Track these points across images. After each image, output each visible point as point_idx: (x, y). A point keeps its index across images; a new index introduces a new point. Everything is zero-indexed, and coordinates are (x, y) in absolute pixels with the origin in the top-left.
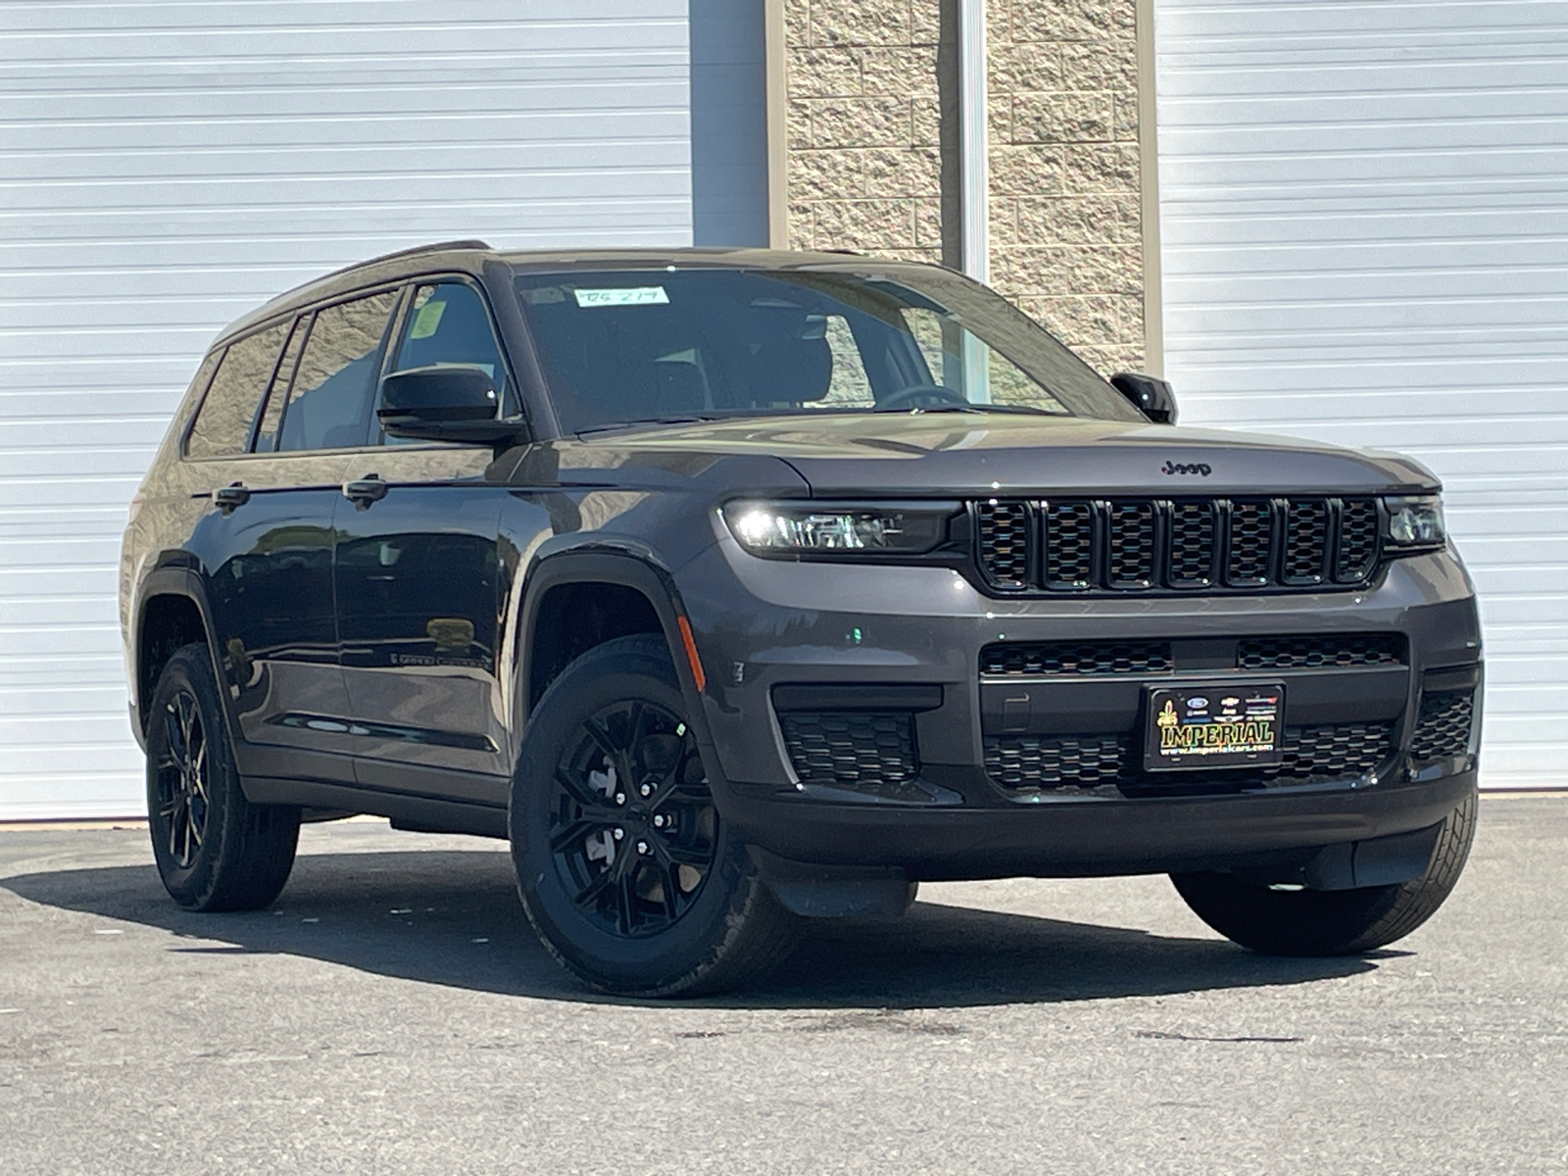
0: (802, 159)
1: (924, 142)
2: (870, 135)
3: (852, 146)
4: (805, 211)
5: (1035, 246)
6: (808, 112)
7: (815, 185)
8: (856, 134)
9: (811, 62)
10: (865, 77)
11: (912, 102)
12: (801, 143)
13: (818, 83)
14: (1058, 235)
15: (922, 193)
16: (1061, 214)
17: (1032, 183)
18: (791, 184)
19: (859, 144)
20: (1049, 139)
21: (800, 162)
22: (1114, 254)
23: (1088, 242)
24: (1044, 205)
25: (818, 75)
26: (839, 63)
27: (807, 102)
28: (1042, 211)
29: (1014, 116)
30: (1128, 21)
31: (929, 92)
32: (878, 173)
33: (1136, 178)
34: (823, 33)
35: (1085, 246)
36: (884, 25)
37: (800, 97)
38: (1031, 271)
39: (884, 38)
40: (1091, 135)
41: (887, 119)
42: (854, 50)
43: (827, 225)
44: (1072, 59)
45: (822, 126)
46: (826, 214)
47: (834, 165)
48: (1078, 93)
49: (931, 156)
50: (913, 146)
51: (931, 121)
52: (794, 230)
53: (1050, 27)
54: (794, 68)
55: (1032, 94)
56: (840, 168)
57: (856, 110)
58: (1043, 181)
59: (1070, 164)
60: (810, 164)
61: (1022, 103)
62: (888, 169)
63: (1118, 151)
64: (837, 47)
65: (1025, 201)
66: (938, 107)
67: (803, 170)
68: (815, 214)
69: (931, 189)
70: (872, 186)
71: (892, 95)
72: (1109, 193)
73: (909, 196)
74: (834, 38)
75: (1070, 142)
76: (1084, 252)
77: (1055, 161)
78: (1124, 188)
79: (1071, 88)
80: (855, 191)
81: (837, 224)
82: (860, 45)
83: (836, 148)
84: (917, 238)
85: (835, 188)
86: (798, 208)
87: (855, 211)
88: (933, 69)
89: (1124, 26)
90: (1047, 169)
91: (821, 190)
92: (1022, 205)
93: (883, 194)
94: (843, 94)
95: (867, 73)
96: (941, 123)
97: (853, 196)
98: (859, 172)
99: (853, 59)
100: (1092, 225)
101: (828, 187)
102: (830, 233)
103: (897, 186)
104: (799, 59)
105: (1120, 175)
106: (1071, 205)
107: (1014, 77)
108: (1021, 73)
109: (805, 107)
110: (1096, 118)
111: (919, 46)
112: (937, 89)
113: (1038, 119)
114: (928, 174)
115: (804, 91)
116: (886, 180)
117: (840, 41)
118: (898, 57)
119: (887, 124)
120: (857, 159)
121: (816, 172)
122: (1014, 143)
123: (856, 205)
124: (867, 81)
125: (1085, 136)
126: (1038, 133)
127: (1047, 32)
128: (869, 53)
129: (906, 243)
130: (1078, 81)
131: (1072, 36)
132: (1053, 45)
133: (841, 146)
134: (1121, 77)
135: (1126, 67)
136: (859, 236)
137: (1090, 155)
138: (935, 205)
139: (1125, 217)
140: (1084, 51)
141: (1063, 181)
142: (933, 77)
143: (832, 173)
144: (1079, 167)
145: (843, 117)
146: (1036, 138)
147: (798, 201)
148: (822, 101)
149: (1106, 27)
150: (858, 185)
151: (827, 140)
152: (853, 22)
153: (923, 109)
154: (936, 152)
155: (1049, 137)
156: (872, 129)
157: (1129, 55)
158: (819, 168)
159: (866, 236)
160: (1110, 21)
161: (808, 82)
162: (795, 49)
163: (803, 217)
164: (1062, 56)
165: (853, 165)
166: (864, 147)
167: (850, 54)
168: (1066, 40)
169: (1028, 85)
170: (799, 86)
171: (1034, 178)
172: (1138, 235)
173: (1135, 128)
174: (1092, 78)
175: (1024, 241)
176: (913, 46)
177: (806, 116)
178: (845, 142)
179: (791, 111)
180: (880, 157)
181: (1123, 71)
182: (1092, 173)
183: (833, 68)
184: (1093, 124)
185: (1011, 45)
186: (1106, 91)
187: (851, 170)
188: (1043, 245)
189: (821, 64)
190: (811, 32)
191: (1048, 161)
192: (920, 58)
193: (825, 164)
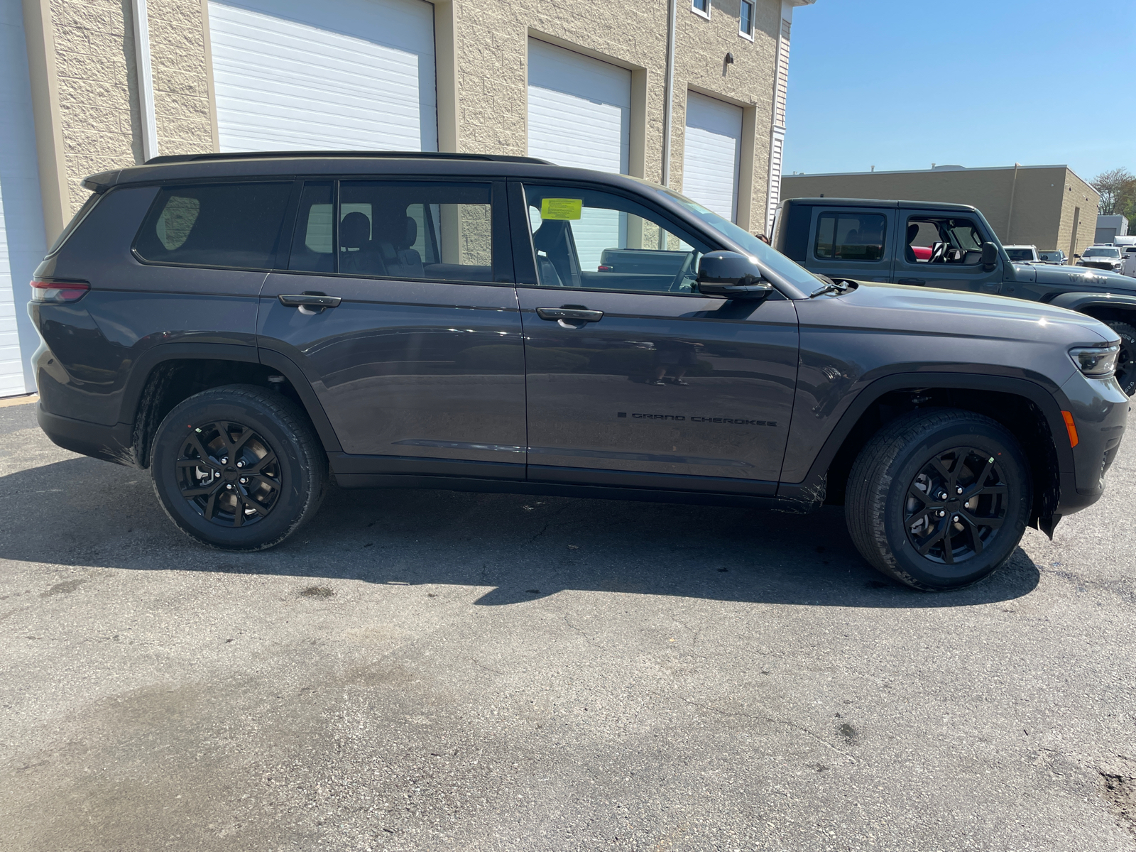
0: (64, 82)
1: (121, 83)
2: (96, 75)
3: (88, 79)
4: (68, 108)
5: (172, 139)
6: (66, 58)
7: (72, 95)
8: (89, 73)
9: (65, 33)
10: (92, 46)
11: (114, 62)
12: (63, 73)
13: (69, 44)
14: (180, 136)
15: (121, 107)
16: (180, 126)
17: (168, 110)
18: (61, 94)
19: (91, 79)
20: (173, 91)
21: (63, 84)
22: (202, 147)
23: (192, 140)
24: (173, 121)
25: (69, 40)
26: (79, 36)
27: (64, 53)
28: (172, 124)
29: (158, 77)
30: (201, 43)
31: (121, 59)
32: (101, 95)
33: (208, 114)
34: (71, 19)
35: (191, 142)
36: (98, 21)
37: (61, 50)
38: (170, 150)
39: (99, 28)
40: (190, 92)
41: (102, 68)
42: (85, 31)
43: (80, 117)
44: (181, 56)
45: (73, 67)
46: (78, 111)
47: (80, 87)
48: (183, 71)
49: (124, 90)
50: (116, 84)
51: (123, 73)
52: (63, 118)
53: (171, 39)
54: (57, 34)
55: (165, 69)
56: (84, 89)
57: (89, 61)
58: (172, 110)
59: (182, 104)
60: (68, 85)
61: (162, 72)
62: (105, 93)
63: (201, 101)
64: (77, 27)
65: (166, 118)
66: (125, 67)
67: (65, 88)
68: (73, 110)
69: (124, 106)
70: (99, 100)
71: (104, 57)
72: (199, 120)
73: (116, 108)
74: (76, 23)
75: (182, 94)
76: (191, 145)
77: (176, 101)
78: (204, 119)
79: (180, 69)
80: (91, 102)
81: (84, 117)
82: (88, 29)
83: (80, 79)
84: (121, 129)
85: (82, 99)
86: (64, 106)
87: (92, 112)
88: (121, 48)
89: (200, 45)
90: (173, 105)
91: (75, 99)
92: (164, 119)
93: (104, 105)
94: (82, 52)
95: (92, 44)
96: (128, 75)
97: (90, 104)
98: (92, 92)
99: (85, 36)
100: (193, 133)
101: (78, 98)
102: (81, 121)
103: (109, 102)
104: (58, 30)
105: (202, 112)
106: (185, 123)
107: (157, 59)
108: (160, 58)
109: (64, 55)
110: (192, 85)
111: (115, 35)
112: (124, 58)
113: (169, 81)
114: (123, 99)
115: (63, 47)
116: (105, 98)
117: (79, 25)
118: (105, 39)
119: (103, 71)
120: (91, 86)
121: (71, 90)
122: (159, 90)
123: (92, 108)
124: (93, 48)
125: (188, 93)
126: (169, 87)
127: (170, 41)
128: (92, 34)
129: (116, 131)
130: (183, 67)
131: (180, 45)
132: (172, 47)
133: (82, 78)
134: (200, 68)
135: (201, 64)
136: (94, 124)
137: (190, 101)
138: (127, 114)
139: (205, 131)
140: (184, 53)
141: (180, 112)
142: (122, 52)
143: (79, 91)
144: (186, 105)
145: (82, 64)
146: (168, 90)
147: (65, 103)
148: (72, 54)
149: (193, 44)
150: (93, 99)
151: (76, 74)
152: (84, 17)
153: (119, 67)
154: (127, 89)
155: (174, 90)
156: (97, 73)
157: (203, 59)
158: (72, 87)
159: (98, 125)
160: (194, 42)
161: (63, 43)
162: (56, 24)
163: (67, 111)
164: (177, 54)
165: (89, 89)
166: (94, 80)
167: (83, 33)
168: (178, 47)
169: (163, 64)
170: (60, 44)
171: (169, 108)
172: (210, 140)
173: (207, 92)
174: (189, 66)
175: (166, 136)
176: (112, 34)
177: (65, 60)
178: (84, 77)
179: (57, 56)
180: (101, 86)
181: (200, 65)
182: (191, 110)
183: (76, 38)
184: (191, 87)
185: (155, 44)
186: (195, 74)
187: (88, 91)
188: (174, 139)
189: (70, 35)
190: (64, 17)
191: (174, 101)
192: (116, 41)
193: (76, 86)
